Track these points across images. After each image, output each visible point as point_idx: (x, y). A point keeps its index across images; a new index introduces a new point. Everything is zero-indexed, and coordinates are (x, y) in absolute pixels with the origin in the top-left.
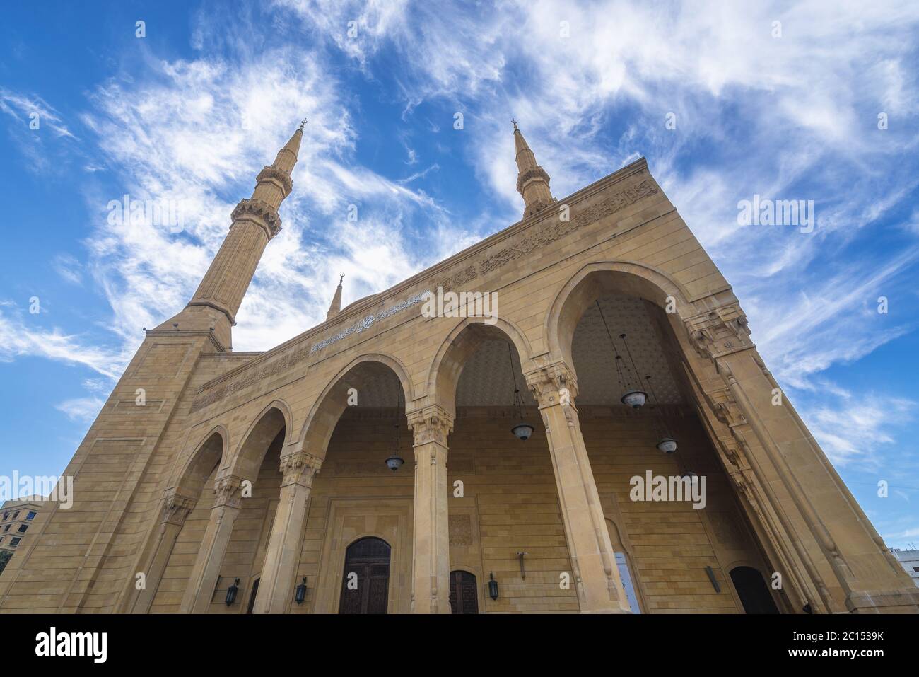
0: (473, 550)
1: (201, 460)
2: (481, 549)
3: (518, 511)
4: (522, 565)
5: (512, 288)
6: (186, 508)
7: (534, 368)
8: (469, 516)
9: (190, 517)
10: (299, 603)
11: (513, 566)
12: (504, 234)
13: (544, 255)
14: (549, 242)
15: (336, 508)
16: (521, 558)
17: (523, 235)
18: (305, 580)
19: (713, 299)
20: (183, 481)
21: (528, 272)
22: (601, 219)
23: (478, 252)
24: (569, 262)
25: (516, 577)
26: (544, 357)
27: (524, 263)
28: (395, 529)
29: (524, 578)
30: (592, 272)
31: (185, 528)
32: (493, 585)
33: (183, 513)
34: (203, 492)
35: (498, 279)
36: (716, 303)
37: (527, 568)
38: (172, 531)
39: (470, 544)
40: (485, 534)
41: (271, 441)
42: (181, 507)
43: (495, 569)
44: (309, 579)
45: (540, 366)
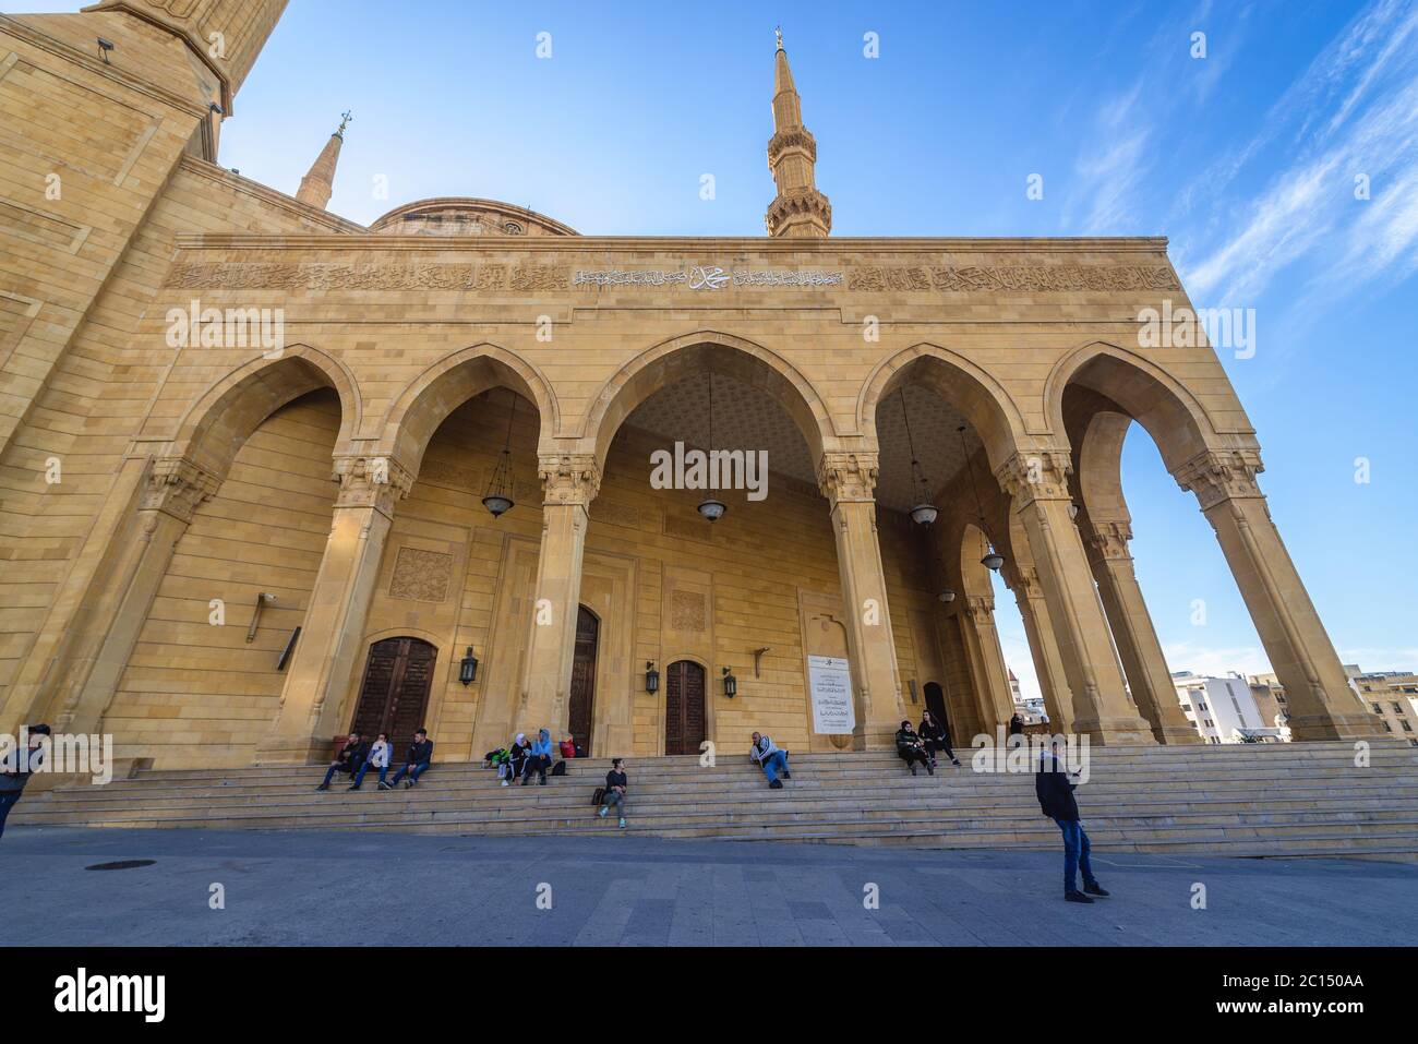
0: (705, 638)
1: (239, 402)
2: (715, 638)
3: (756, 599)
4: (757, 661)
5: (990, 330)
6: (201, 490)
7: (1033, 448)
8: (703, 596)
9: (206, 509)
10: (466, 684)
11: (749, 662)
12: (973, 245)
13: (1037, 304)
14: (1042, 289)
15: (518, 552)
16: (758, 654)
17: (1002, 260)
18: (470, 651)
19: (1237, 437)
20: (198, 434)
21: (1014, 317)
22: (1112, 290)
23: (928, 252)
24: (1072, 329)
25: (750, 673)
26: (1046, 438)
27: (1007, 301)
28: (608, 597)
29: (758, 675)
30: (1102, 354)
31: (195, 528)
32: (729, 681)
33: (193, 497)
34: (233, 468)
35: (965, 307)
36: (1241, 444)
37: (762, 665)
38: (169, 528)
39: (703, 630)
40: (719, 621)
41: (447, 413)
42: (190, 487)
43: (729, 663)
44: (477, 650)
45: (1042, 448)
